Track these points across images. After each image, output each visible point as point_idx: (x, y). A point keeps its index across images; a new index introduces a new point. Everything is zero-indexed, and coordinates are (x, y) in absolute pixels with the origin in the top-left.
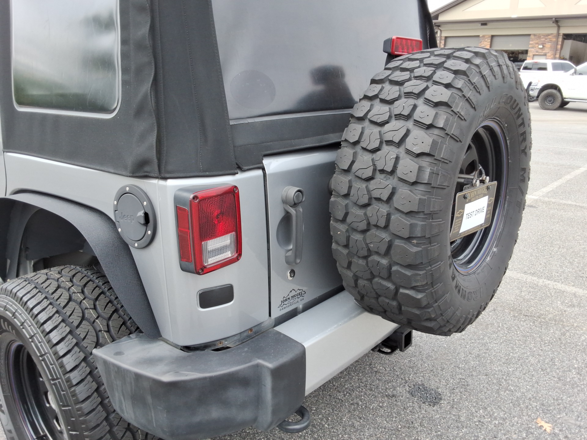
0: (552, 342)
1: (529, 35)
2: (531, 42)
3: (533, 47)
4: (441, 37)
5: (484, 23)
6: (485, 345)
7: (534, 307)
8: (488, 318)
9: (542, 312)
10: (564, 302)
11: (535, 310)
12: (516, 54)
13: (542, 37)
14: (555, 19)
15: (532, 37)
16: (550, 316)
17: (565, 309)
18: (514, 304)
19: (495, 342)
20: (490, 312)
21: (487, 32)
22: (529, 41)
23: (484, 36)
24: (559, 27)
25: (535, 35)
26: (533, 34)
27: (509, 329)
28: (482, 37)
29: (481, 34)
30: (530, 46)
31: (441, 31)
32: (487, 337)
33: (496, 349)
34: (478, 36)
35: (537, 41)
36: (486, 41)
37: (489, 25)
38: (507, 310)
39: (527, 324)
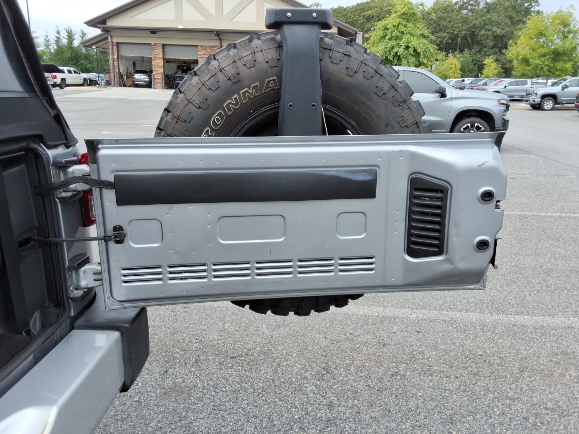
0: (266, 389)
1: (197, 46)
2: (199, 53)
3: (201, 58)
4: (112, 42)
5: (154, 31)
6: (189, 427)
7: (240, 341)
8: (189, 379)
9: (249, 346)
10: (268, 324)
11: (241, 345)
12: (188, 64)
13: (208, 48)
14: (217, 32)
15: (199, 48)
16: (258, 348)
17: (272, 333)
18: (218, 344)
19: (201, 416)
20: (192, 366)
21: (158, 41)
22: (198, 52)
23: (155, 45)
24: (221, 40)
25: (202, 46)
26: (200, 45)
27: (216, 387)
28: (154, 45)
29: (152, 42)
30: (199, 56)
31: (111, 36)
32: (190, 412)
33: (203, 428)
34: (150, 44)
35: (204, 52)
36: (158, 50)
37: (159, 34)
38: (211, 356)
39: (235, 371)
